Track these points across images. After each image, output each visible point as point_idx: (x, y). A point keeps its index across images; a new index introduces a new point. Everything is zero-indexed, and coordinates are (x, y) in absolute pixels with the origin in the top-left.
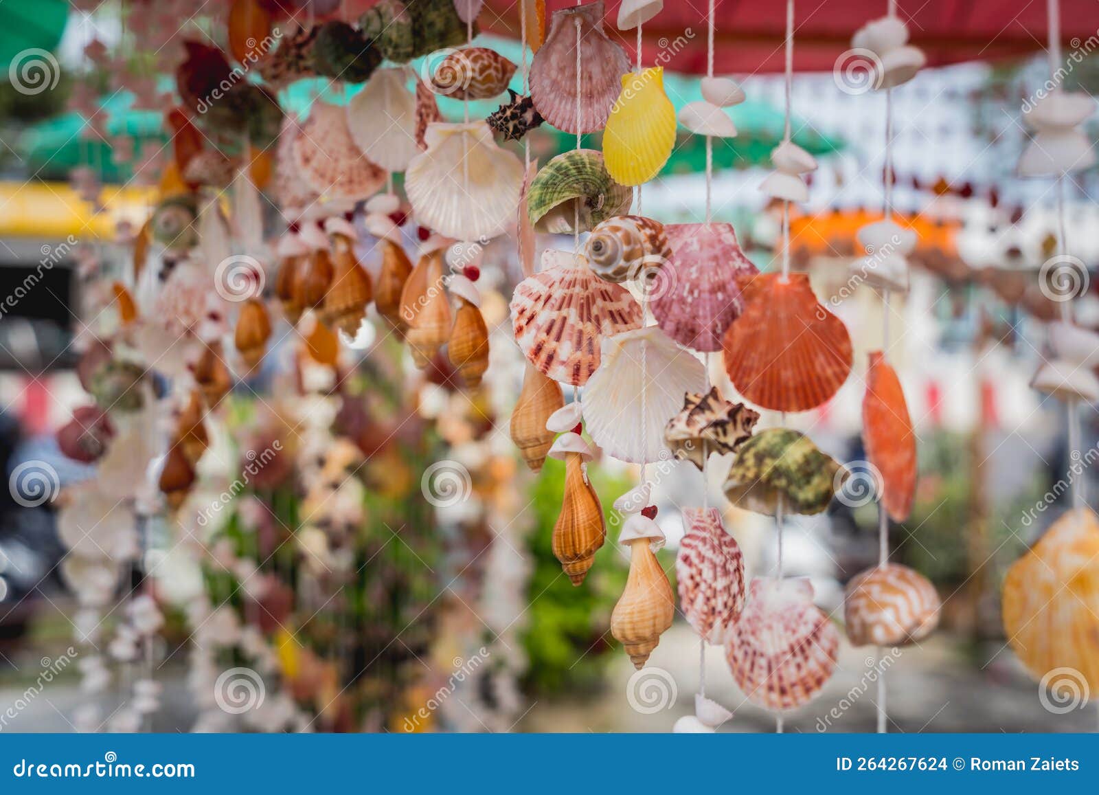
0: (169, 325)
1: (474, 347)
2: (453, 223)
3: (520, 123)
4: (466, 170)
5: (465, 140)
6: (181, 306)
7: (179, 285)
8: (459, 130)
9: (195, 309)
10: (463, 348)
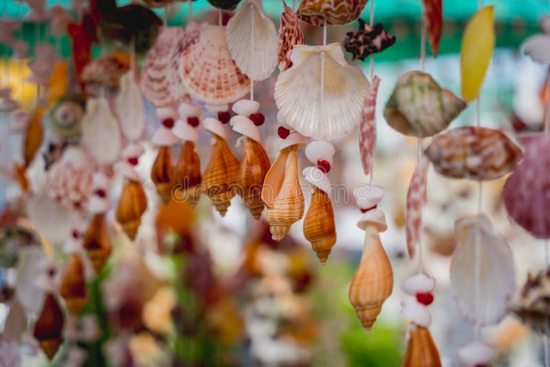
0: (59, 199)
1: (322, 225)
2: (311, 126)
3: (370, 47)
4: (322, 83)
5: (323, 59)
6: (71, 183)
7: (69, 165)
8: (318, 51)
9: (83, 186)
10: (312, 227)
